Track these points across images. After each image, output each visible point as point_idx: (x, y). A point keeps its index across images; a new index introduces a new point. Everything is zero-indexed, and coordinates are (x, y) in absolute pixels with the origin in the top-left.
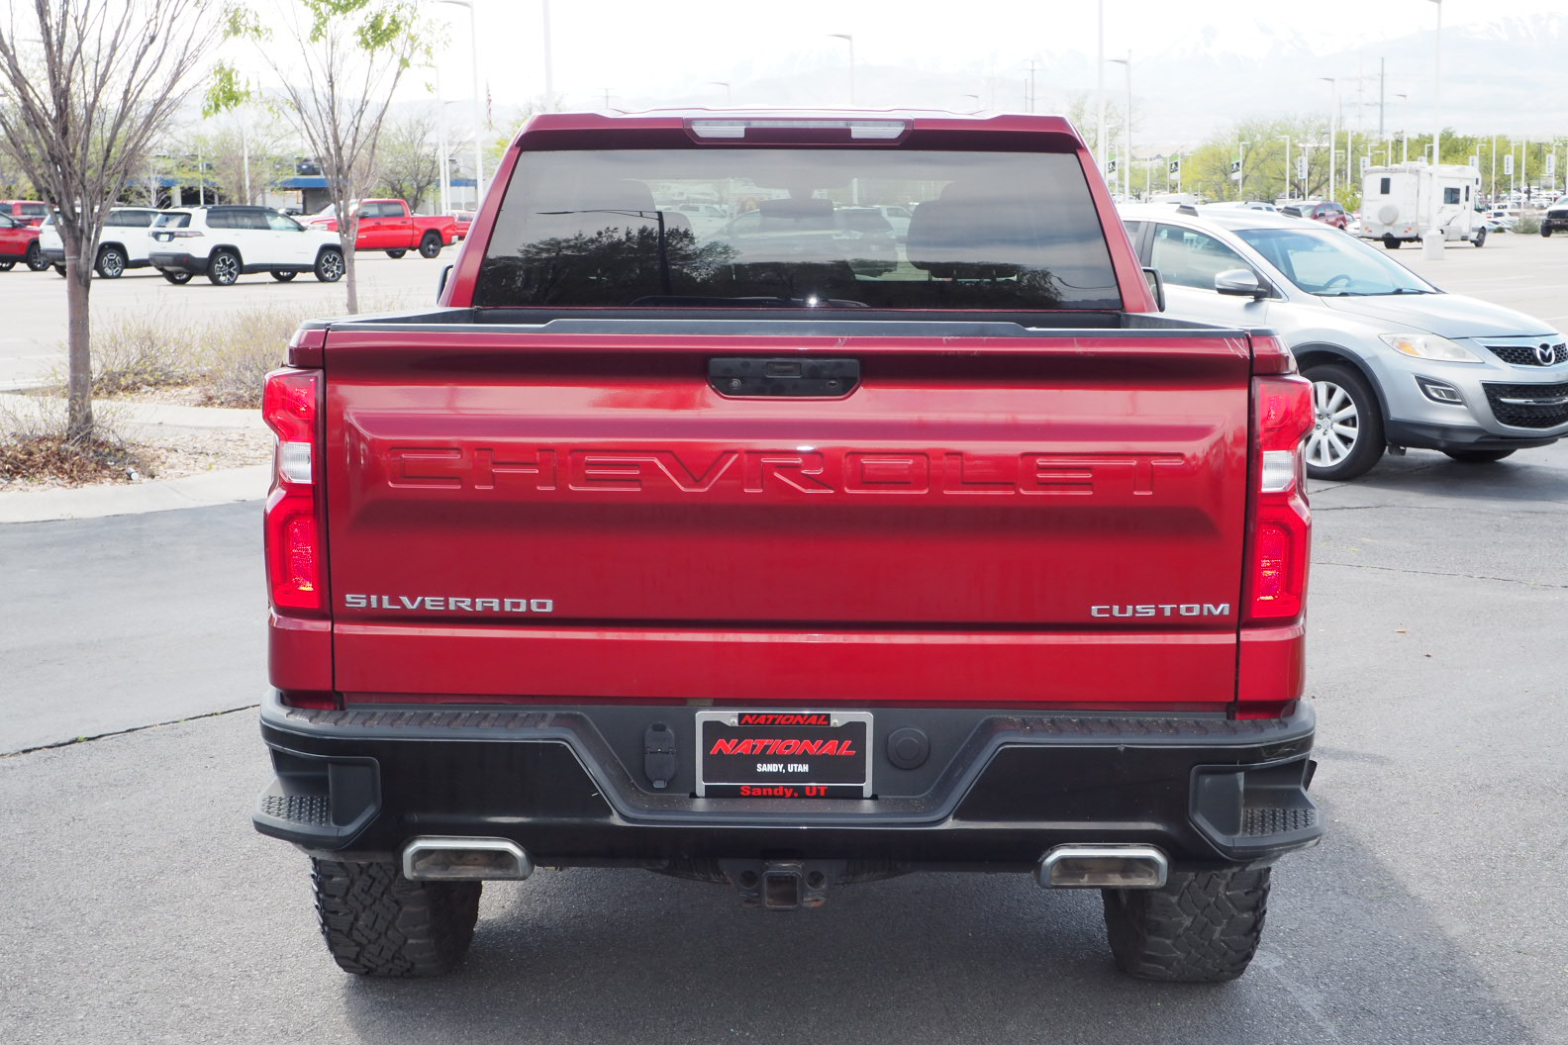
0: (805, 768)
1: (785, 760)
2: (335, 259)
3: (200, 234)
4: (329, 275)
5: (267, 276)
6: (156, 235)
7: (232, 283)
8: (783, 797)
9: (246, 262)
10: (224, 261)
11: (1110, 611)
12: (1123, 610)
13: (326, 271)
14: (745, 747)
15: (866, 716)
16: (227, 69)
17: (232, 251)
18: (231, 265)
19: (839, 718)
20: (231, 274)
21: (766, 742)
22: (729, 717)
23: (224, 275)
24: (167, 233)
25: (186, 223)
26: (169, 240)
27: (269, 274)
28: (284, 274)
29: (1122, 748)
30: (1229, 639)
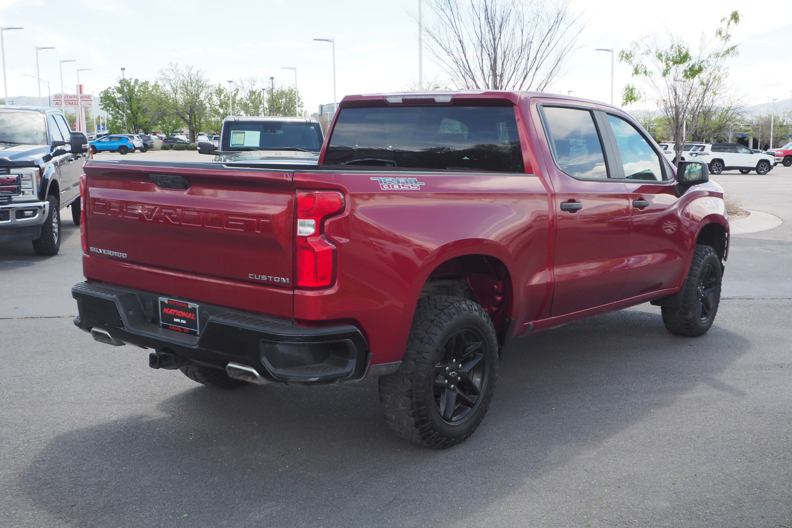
0: (184, 322)
1: (181, 318)
2: (765, 165)
3: (708, 154)
4: (762, 172)
5: (738, 171)
6: (691, 154)
7: (719, 174)
8: (178, 331)
9: (726, 165)
10: (716, 165)
11: (254, 276)
12: (258, 277)
13: (761, 170)
14: (171, 311)
15: (197, 306)
16: (631, 87)
17: (721, 161)
18: (720, 166)
19: (191, 305)
20: (719, 170)
21: (176, 311)
22: (166, 300)
23: (716, 170)
24: (695, 153)
25: (702, 150)
26: (696, 156)
27: (738, 170)
28: (745, 171)
29: (240, 328)
30: (291, 293)
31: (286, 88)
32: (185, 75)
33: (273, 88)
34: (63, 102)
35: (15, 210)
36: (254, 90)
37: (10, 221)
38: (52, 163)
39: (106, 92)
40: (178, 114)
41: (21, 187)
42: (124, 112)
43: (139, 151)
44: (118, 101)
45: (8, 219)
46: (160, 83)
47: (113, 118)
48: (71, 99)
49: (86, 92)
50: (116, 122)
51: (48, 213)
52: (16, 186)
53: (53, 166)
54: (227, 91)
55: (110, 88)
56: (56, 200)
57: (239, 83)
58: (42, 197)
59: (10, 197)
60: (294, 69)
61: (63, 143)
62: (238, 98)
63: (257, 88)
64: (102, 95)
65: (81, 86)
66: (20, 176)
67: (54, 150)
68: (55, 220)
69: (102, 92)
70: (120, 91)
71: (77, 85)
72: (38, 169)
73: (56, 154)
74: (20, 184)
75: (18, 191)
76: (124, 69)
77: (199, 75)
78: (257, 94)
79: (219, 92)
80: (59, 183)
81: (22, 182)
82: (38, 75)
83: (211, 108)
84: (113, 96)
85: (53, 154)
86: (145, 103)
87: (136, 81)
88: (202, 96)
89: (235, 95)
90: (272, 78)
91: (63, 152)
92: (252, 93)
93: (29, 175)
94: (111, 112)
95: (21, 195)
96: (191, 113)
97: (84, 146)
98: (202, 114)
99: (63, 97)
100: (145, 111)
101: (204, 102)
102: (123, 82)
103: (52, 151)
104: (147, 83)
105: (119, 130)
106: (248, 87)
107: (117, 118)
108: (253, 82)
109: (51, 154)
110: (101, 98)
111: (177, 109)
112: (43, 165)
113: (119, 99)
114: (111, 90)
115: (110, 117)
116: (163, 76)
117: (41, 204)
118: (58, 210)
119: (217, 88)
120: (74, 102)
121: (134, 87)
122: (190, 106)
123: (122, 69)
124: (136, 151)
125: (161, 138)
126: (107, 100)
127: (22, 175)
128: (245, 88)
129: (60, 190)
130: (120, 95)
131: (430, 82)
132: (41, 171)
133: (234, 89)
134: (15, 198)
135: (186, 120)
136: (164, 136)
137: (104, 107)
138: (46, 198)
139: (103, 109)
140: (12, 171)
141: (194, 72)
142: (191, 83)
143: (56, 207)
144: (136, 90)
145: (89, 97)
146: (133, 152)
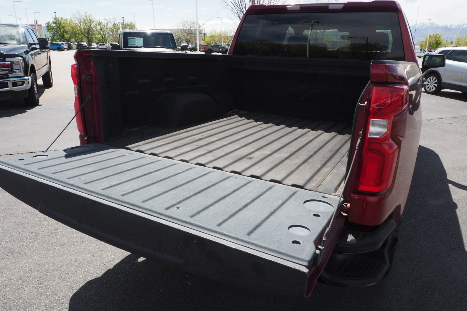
31: (129, 23)
32: (84, 16)
33: (124, 22)
35: (12, 82)
36: (115, 23)
37: (9, 88)
38: (30, 55)
39: (48, 24)
40: (82, 33)
41: (13, 69)
42: (57, 33)
43: (66, 50)
44: (54, 27)
45: (8, 87)
46: (73, 19)
47: (53, 35)
49: (39, 23)
50: (54, 37)
51: (31, 83)
52: (10, 68)
53: (30, 56)
54: (103, 24)
55: (50, 21)
56: (35, 76)
57: (109, 20)
58: (26, 74)
59: (7, 74)
60: (134, 13)
61: (34, 44)
62: (108, 27)
63: (117, 22)
64: (46, 25)
65: (36, 20)
66: (12, 63)
67: (30, 48)
68: (35, 86)
69: (46, 23)
70: (55, 23)
71: (34, 20)
72: (22, 58)
73: (31, 50)
74: (12, 67)
75: (12, 71)
76: (56, 13)
77: (90, 15)
78: (117, 25)
79: (100, 24)
80: (35, 66)
81: (14, 66)
82: (15, 15)
83: (96, 31)
84: (51, 25)
85: (30, 50)
86: (67, 28)
87: (62, 18)
88: (92, 26)
89: (107, 25)
90: (123, 18)
91: (35, 49)
92: (115, 24)
93: (17, 61)
94: (51, 33)
95: (14, 74)
96: (88, 33)
97: (47, 46)
98: (93, 34)
100: (66, 32)
101: (94, 28)
102: (55, 19)
103: (29, 48)
104: (67, 19)
105: (55, 40)
106: (113, 22)
107: (54, 35)
108: (115, 20)
109: (29, 50)
110: (46, 26)
111: (82, 32)
112: (25, 56)
113: (55, 26)
114: (50, 23)
115: (51, 35)
116: (74, 16)
117: (27, 78)
118: (36, 80)
119: (99, 22)
120: (34, 27)
121: (61, 21)
122: (88, 30)
123: (54, 13)
124: (65, 50)
125: (75, 44)
126: (49, 27)
127: (13, 62)
128: (112, 22)
129: (36, 70)
130: (55, 25)
131: (191, 20)
132: (24, 60)
133: (106, 23)
134: (10, 75)
135: (86, 37)
136: (76, 43)
137: (48, 30)
138: (29, 75)
139: (47, 31)
140: (7, 59)
141: (88, 14)
142: (87, 20)
143: (35, 80)
144: (62, 23)
145: (41, 25)
146: (64, 50)
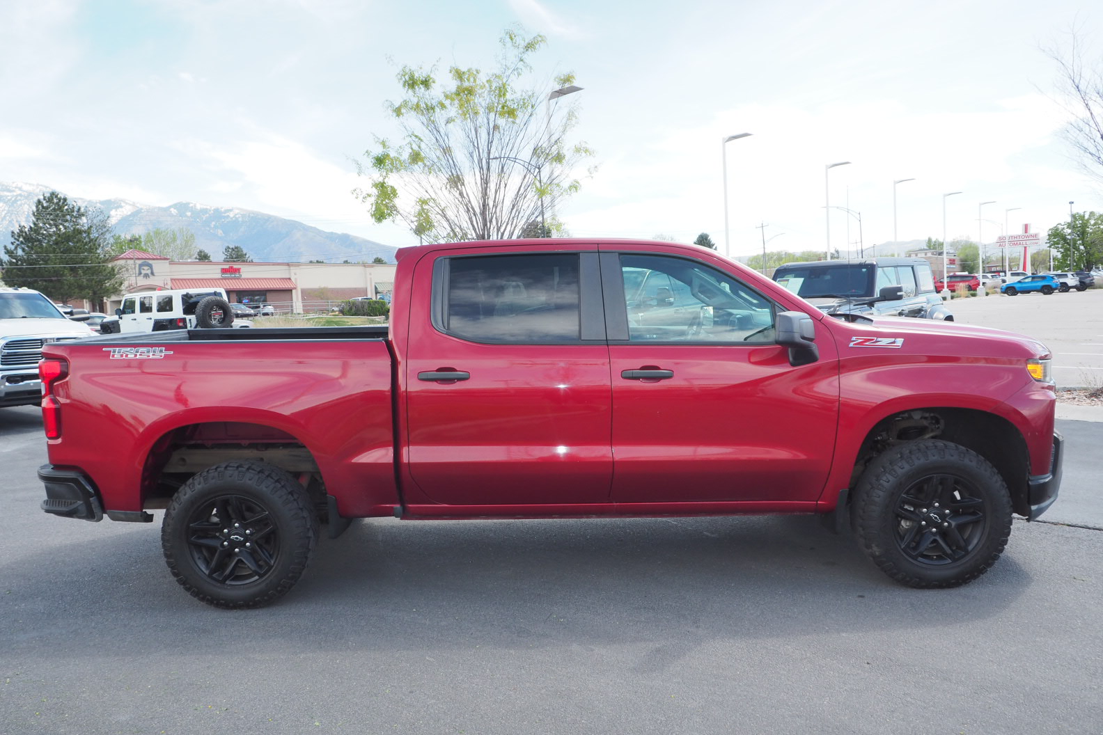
34: (1007, 243)
39: (1055, 229)
44: (1069, 237)
47: (1063, 256)
48: (1016, 239)
49: (1032, 231)
55: (1059, 224)
64: (1050, 233)
65: (1026, 226)
69: (1050, 230)
70: (1071, 226)
76: (1073, 203)
84: (1062, 232)
87: (1092, 213)
94: (1061, 250)
99: (1007, 239)
102: (1075, 217)
107: (1067, 255)
110: (1049, 235)
113: (1069, 234)
114: (1060, 227)
115: (1060, 255)
120: (1018, 242)
121: (1088, 220)
123: (1070, 203)
126: (1056, 236)
130: (1069, 231)
137: (1053, 245)
139: (1051, 247)
144: (1092, 223)
145: (1036, 235)
